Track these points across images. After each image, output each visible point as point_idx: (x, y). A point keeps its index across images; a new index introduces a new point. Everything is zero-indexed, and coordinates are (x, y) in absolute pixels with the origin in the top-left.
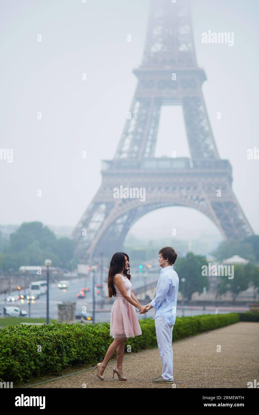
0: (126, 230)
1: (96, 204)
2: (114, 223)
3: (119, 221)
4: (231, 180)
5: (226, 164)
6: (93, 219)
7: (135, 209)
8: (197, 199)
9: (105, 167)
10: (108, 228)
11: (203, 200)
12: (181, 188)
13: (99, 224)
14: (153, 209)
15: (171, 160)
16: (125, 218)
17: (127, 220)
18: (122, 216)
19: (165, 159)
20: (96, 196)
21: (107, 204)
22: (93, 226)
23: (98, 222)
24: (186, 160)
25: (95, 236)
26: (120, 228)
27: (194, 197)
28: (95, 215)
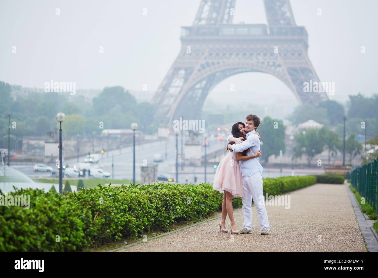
0: (204, 96)
1: (176, 69)
2: (192, 88)
3: (198, 86)
4: (306, 46)
5: (302, 31)
6: (172, 84)
7: (214, 75)
8: (274, 64)
9: (185, 33)
10: (187, 92)
11: (279, 66)
12: (258, 54)
13: (179, 89)
14: (231, 75)
15: (249, 26)
16: (204, 82)
17: (206, 85)
18: (201, 81)
19: (243, 25)
20: (176, 62)
21: (186, 69)
22: (172, 91)
23: (177, 87)
24: (263, 26)
25: (175, 101)
26: (199, 93)
27: (271, 64)
28: (174, 80)
